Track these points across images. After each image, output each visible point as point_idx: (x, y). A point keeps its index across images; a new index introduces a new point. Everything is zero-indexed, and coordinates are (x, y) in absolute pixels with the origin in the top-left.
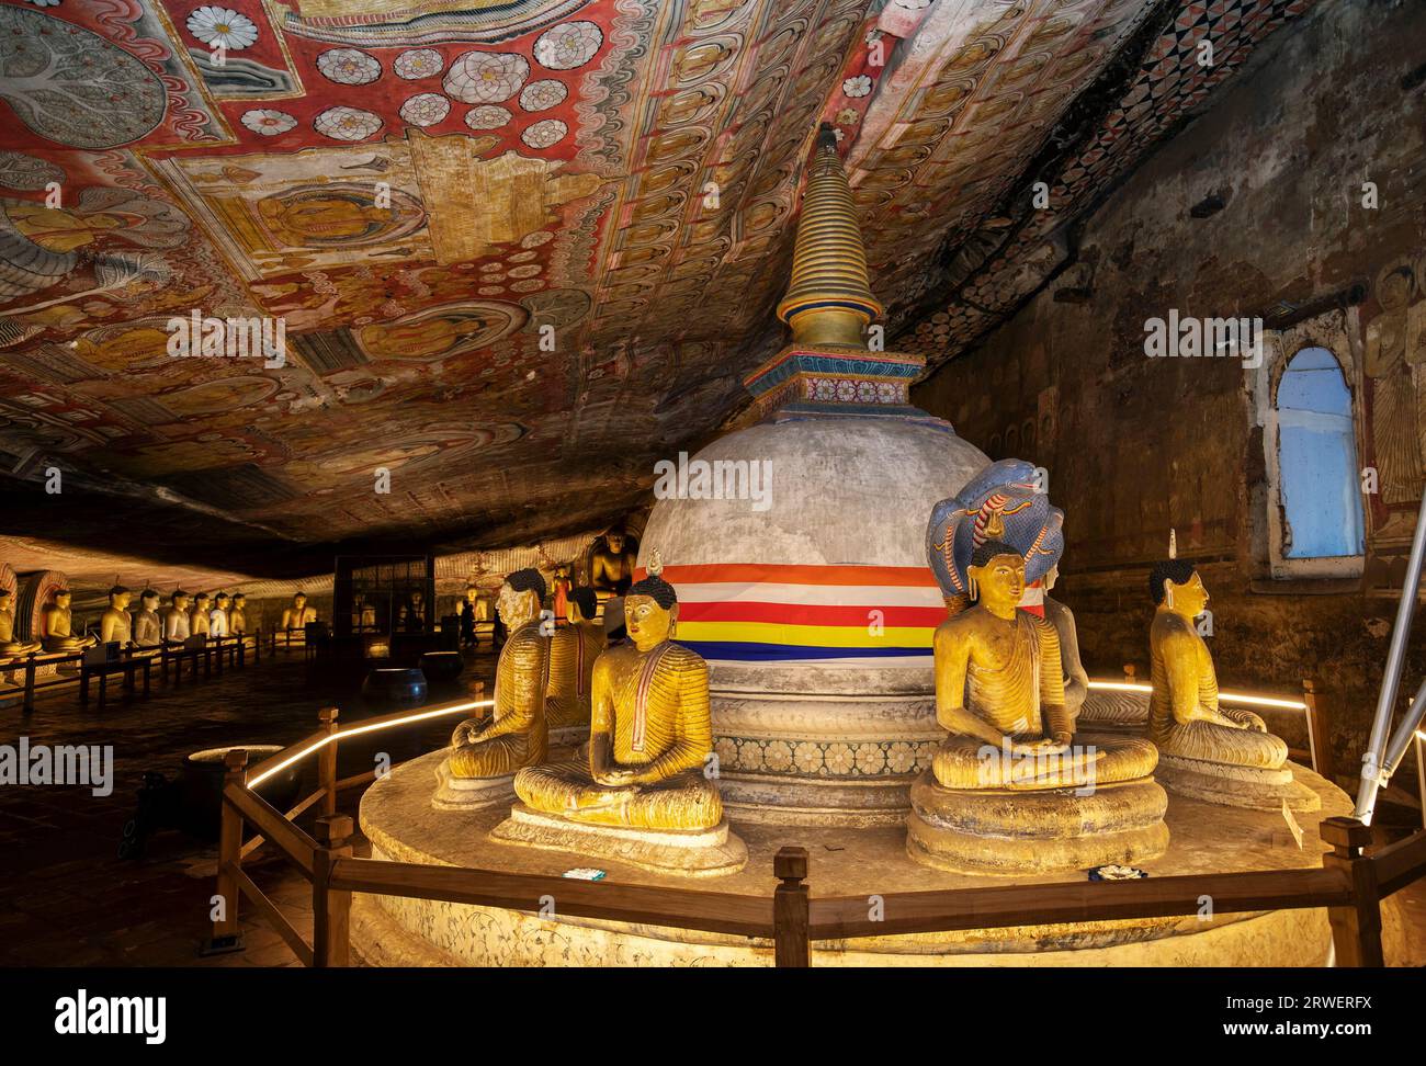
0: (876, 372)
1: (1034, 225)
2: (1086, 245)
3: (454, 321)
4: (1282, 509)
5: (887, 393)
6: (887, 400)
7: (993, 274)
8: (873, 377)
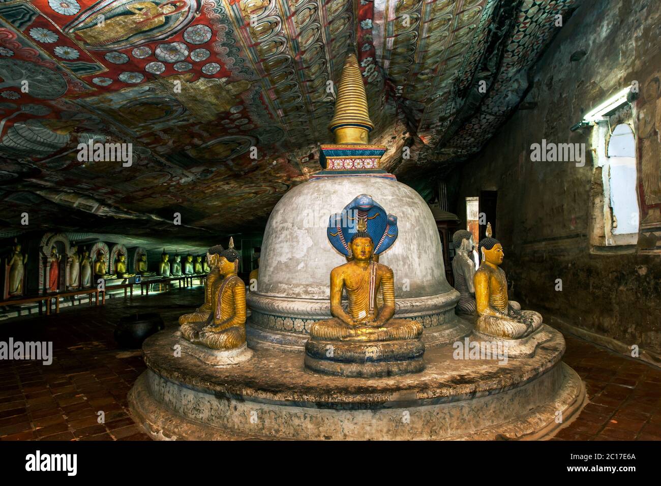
0: (362, 154)
1: (503, 73)
2: (536, 80)
3: (226, 144)
4: (611, 209)
5: (368, 163)
6: (369, 166)
7: (492, 98)
8: (361, 157)
